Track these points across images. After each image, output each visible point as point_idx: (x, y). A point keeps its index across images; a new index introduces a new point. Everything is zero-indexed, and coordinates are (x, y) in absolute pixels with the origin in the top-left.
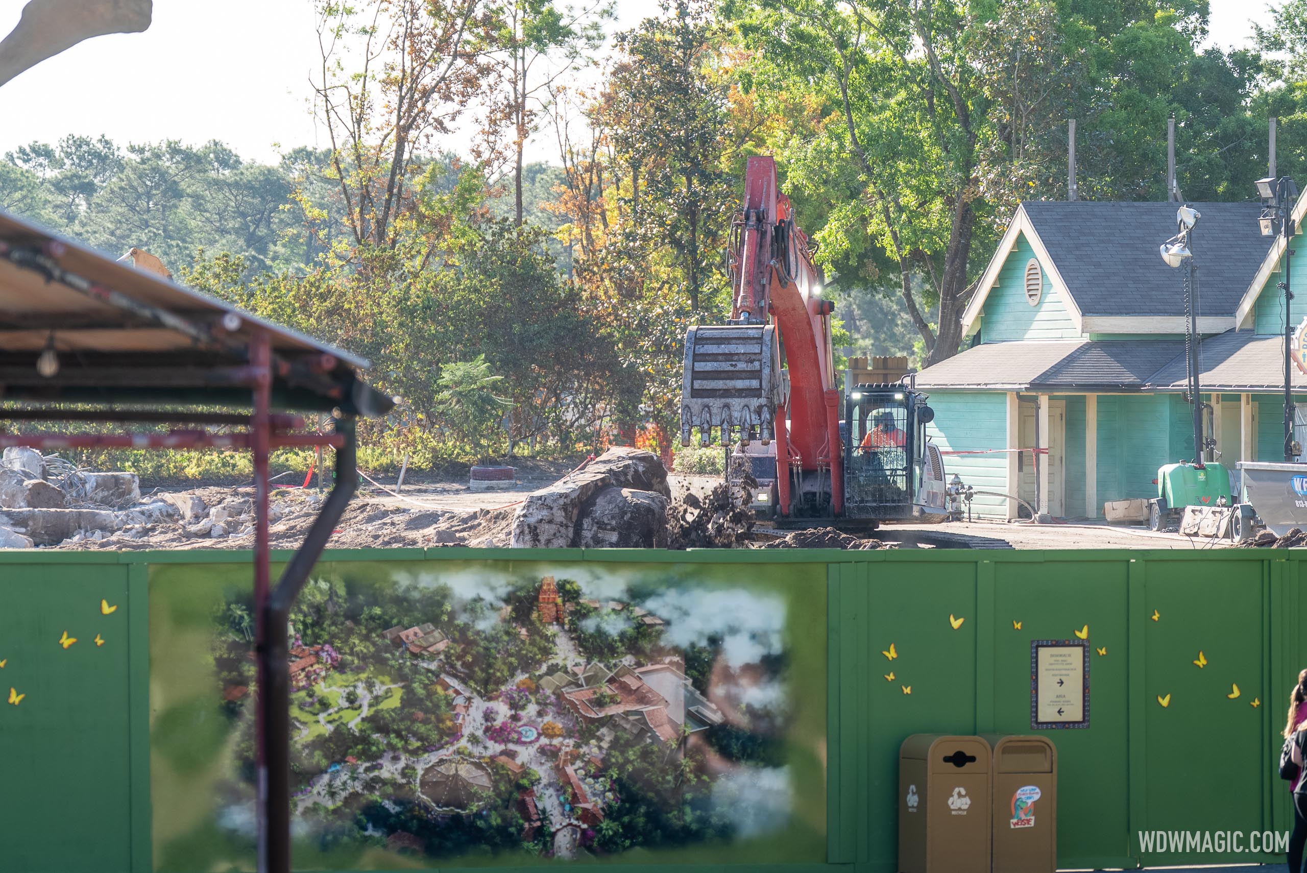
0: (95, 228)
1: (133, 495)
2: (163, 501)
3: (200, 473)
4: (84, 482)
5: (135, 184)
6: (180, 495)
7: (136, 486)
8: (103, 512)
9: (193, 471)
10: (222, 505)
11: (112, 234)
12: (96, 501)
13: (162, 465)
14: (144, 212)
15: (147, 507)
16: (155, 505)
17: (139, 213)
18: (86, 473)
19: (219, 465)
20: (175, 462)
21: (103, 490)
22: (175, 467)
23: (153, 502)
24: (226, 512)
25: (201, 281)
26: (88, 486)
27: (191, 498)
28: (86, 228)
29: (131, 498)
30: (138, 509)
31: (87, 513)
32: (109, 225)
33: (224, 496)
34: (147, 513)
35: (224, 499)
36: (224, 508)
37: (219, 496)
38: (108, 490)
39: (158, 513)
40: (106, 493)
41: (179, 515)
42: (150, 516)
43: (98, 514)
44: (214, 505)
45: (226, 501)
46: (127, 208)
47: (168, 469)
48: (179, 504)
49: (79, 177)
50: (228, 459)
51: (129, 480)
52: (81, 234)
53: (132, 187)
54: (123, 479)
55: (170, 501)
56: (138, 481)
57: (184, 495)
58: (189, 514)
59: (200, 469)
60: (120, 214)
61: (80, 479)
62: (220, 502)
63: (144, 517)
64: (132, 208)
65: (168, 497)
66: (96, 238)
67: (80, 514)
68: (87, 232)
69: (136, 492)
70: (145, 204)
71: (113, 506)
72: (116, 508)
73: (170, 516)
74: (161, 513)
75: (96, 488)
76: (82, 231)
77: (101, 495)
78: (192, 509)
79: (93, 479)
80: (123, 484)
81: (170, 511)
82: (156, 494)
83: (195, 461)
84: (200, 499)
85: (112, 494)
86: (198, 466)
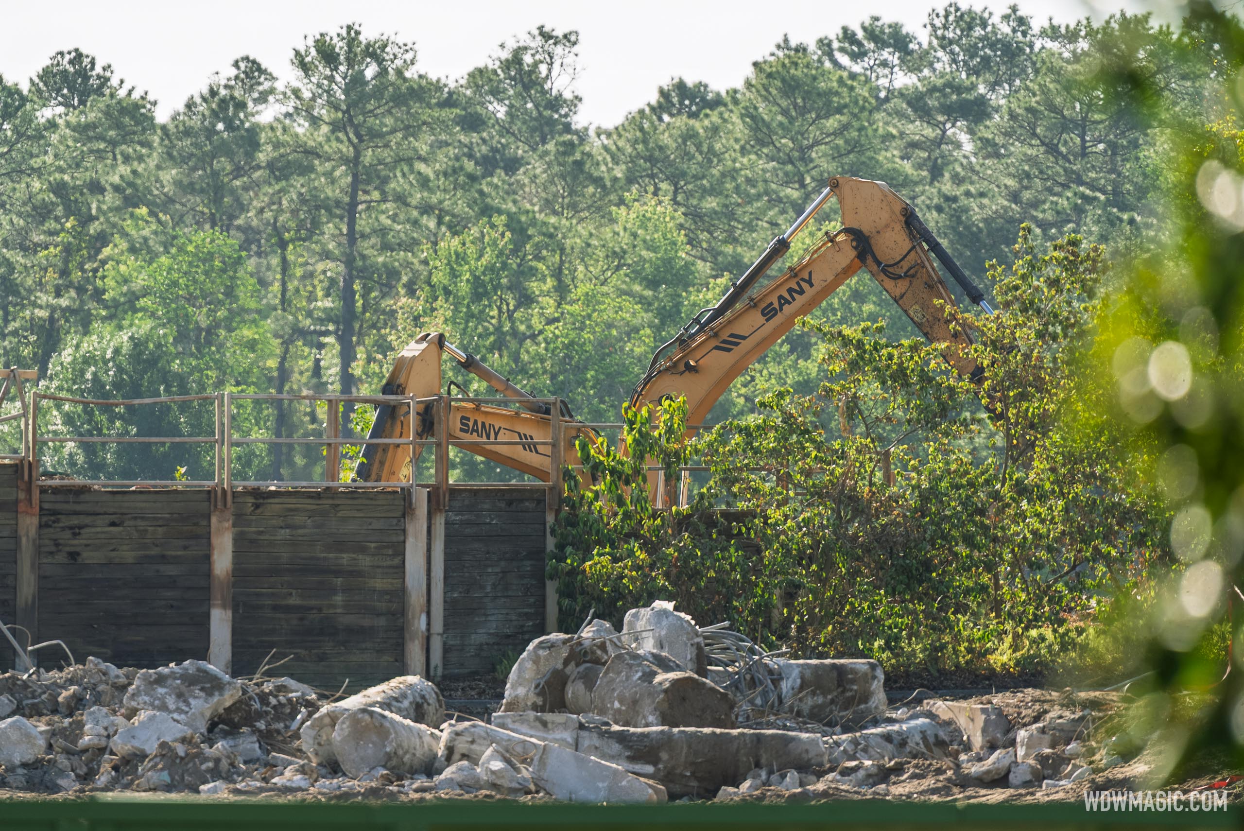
0: (984, 186)
1: (872, 703)
2: (930, 715)
3: (1018, 663)
4: (776, 677)
5: (1058, 100)
6: (963, 704)
7: (877, 687)
8: (804, 736)
9: (1005, 659)
10: (1040, 725)
11: (1015, 197)
12: (799, 714)
13: (943, 647)
14: (1076, 157)
15: (896, 727)
16: (913, 723)
17: (1065, 158)
18: (782, 661)
19: (1056, 648)
20: (971, 641)
21: (814, 693)
22: (970, 650)
23: (912, 717)
24: (1047, 738)
25: (1025, 292)
26: (785, 686)
27: (983, 711)
28: (962, 189)
29: (868, 711)
30: (878, 730)
31: (773, 736)
32: (1010, 182)
33: (1046, 706)
34: (897, 739)
35: (1046, 712)
36: (1043, 731)
37: (1037, 707)
38: (824, 695)
39: (918, 738)
40: (820, 700)
41: (961, 742)
42: (903, 743)
43: (793, 739)
44: (1025, 725)
45: (1048, 716)
46: (1042, 149)
47: (956, 652)
48: (962, 722)
49: (958, 89)
50: (1073, 634)
51: (865, 674)
52: (955, 199)
53: (1052, 108)
54: (853, 671)
55: (945, 716)
56: (882, 677)
57: (973, 705)
58: (978, 741)
59: (1018, 654)
60: (1029, 159)
61: (771, 672)
62: (1036, 719)
63: (890, 747)
64: (1052, 149)
65: (942, 707)
66: (982, 207)
67: (759, 738)
68: (968, 194)
69: (879, 697)
70: (1078, 140)
71: (831, 724)
72: (838, 729)
73: (941, 744)
74: (924, 738)
75: (802, 688)
76: (958, 191)
77: (810, 701)
78: (984, 731)
79: (796, 673)
80: (853, 681)
81: (942, 734)
82: (919, 701)
83: (1008, 640)
84: (999, 711)
85: (832, 701)
86: (1015, 648)
